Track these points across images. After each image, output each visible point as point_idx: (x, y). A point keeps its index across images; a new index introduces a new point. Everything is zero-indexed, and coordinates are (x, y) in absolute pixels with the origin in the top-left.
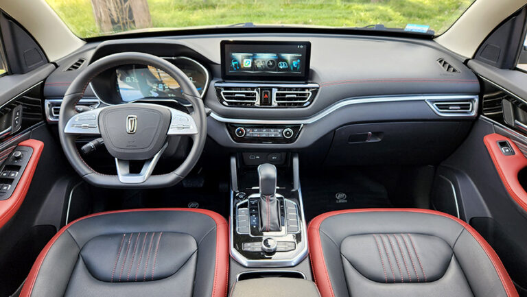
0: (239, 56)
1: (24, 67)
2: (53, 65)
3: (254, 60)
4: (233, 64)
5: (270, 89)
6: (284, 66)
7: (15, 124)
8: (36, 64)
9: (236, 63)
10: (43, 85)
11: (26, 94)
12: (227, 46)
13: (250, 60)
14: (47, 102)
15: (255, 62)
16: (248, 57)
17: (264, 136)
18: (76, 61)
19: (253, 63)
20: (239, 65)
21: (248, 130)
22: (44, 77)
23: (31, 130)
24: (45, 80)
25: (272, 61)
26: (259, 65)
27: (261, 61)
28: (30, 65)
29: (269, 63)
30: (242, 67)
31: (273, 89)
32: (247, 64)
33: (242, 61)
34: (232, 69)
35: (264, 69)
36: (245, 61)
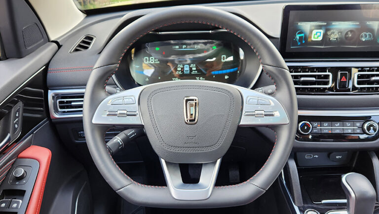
0: (306, 26)
1: (23, 49)
2: (55, 45)
3: (327, 30)
4: (298, 37)
5: (349, 69)
6: (368, 38)
7: (15, 129)
8: (35, 45)
9: (302, 35)
10: (45, 71)
11: (28, 85)
12: (292, 13)
13: (322, 31)
14: (51, 93)
15: (329, 33)
16: (320, 27)
17: (337, 131)
18: (82, 38)
19: (325, 35)
20: (306, 38)
21: (315, 124)
22: (46, 61)
23: (32, 133)
24: (47, 65)
25: (351, 31)
26: (333, 37)
27: (336, 32)
28: (29, 46)
29: (347, 34)
30: (309, 40)
31: (353, 69)
32: (317, 36)
33: (311, 32)
34: (295, 43)
35: (339, 42)
36: (314, 32)
